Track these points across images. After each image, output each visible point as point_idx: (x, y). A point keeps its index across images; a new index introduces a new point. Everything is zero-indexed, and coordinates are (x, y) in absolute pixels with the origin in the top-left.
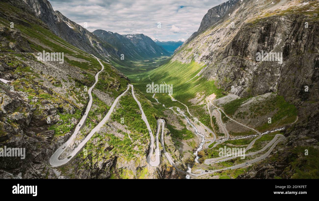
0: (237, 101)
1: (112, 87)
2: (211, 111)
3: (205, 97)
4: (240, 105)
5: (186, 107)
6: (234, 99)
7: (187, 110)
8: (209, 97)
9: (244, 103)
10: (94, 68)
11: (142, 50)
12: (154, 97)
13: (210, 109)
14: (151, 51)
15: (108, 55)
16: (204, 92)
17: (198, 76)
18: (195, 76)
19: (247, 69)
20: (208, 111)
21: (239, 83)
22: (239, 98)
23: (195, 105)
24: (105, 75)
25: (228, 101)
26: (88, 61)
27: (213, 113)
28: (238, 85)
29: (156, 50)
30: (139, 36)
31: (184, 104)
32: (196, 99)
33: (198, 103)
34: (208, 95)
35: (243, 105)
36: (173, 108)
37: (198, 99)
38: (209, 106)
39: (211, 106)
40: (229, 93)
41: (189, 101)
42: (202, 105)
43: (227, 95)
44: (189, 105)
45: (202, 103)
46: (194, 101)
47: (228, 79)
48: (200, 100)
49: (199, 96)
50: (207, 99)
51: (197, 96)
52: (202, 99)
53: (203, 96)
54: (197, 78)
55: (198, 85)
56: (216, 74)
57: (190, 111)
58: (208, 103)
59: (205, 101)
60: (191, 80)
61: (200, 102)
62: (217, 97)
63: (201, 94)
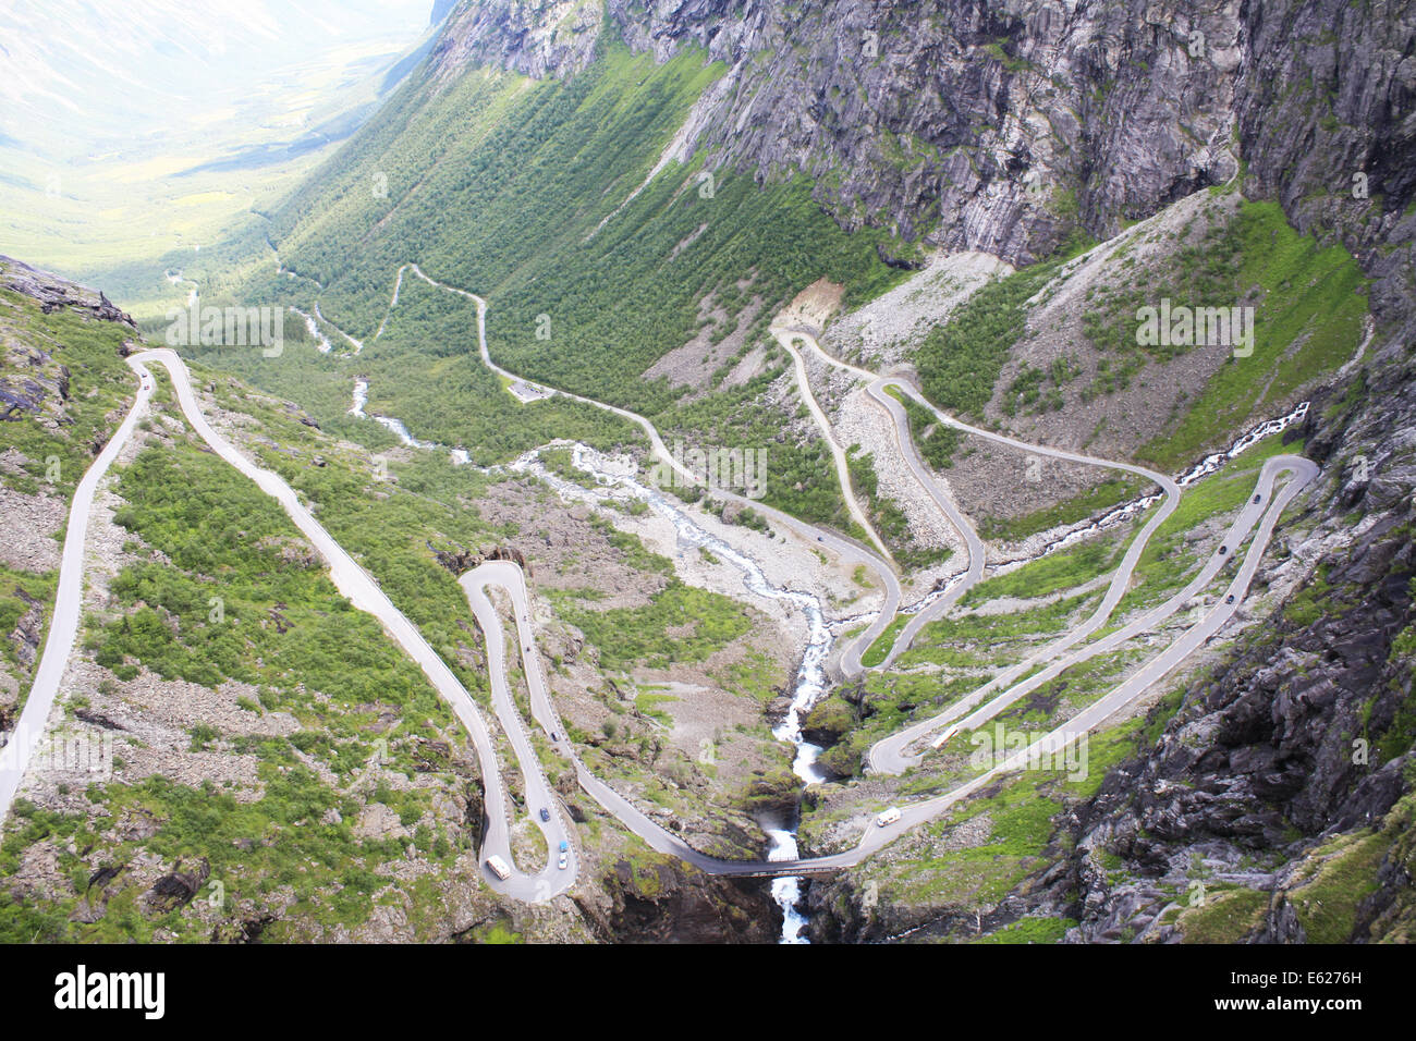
2: (832, 410)
3: (765, 318)
4: (1017, 319)
5: (640, 429)
6: (972, 288)
7: (646, 444)
8: (794, 308)
9: (1044, 303)
13: (816, 396)
16: (747, 278)
17: (674, 161)
18: (656, 170)
19: (1029, 43)
20: (803, 413)
21: (989, 159)
22: (1008, 270)
23: (704, 396)
25: (940, 309)
27: (844, 420)
28: (984, 178)
32: (700, 344)
33: (719, 377)
34: (781, 293)
35: (1044, 314)
36: (542, 460)
37: (715, 340)
38: (809, 374)
39: (821, 372)
40: (932, 246)
41: (653, 373)
42: (753, 383)
43: (918, 266)
44: (657, 402)
45: (751, 367)
46: (684, 365)
47: (907, 140)
48: (731, 344)
49: (720, 316)
50: (784, 328)
51: (703, 325)
52: (741, 332)
53: (748, 313)
54: (677, 175)
55: (693, 239)
56: (811, 125)
57: (672, 443)
58: (794, 354)
59: (773, 350)
60: (632, 204)
61: (732, 362)
62: (849, 300)
63: (732, 303)
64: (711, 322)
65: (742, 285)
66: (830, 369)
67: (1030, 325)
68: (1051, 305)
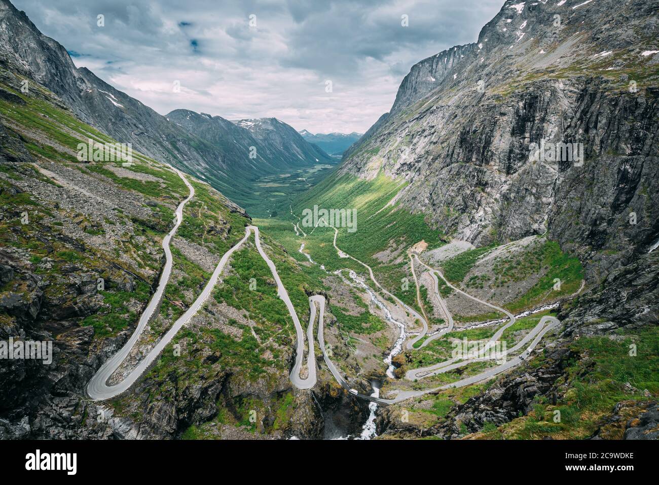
0: (469, 253)
1: (213, 232)
2: (419, 276)
3: (406, 248)
4: (474, 261)
5: (368, 269)
6: (463, 251)
7: (369, 274)
8: (414, 247)
9: (483, 258)
10: (173, 194)
11: (274, 153)
12: (303, 250)
13: (415, 271)
14: (294, 155)
15: (203, 165)
16: (403, 237)
17: (391, 205)
18: (386, 206)
19: (490, 188)
20: (411, 275)
21: (474, 217)
22: (473, 248)
23: (386, 265)
24: (196, 208)
25: (452, 255)
26: (160, 179)
27: (421, 279)
28: (471, 223)
29: (305, 153)
30: (267, 123)
31: (365, 263)
32: (388, 252)
33: (391, 261)
34: (413, 242)
35: (482, 261)
36: (342, 272)
37: (392, 251)
38: (414, 265)
39: (418, 265)
40: (453, 238)
41: (374, 257)
42: (399, 264)
43: (449, 242)
44: (374, 264)
45: (399, 260)
46: (383, 256)
47: (452, 209)
48: (396, 253)
49: (394, 245)
50: (409, 252)
51: (390, 247)
52: (399, 251)
53: (402, 246)
54: (391, 208)
55: (391, 225)
56: (427, 201)
57: (376, 276)
58: (412, 259)
59: (406, 257)
60: (378, 214)
61: (395, 258)
62: (429, 248)
63: (398, 242)
64: (392, 247)
65: (401, 239)
66: (420, 265)
67: (477, 263)
68: (484, 260)
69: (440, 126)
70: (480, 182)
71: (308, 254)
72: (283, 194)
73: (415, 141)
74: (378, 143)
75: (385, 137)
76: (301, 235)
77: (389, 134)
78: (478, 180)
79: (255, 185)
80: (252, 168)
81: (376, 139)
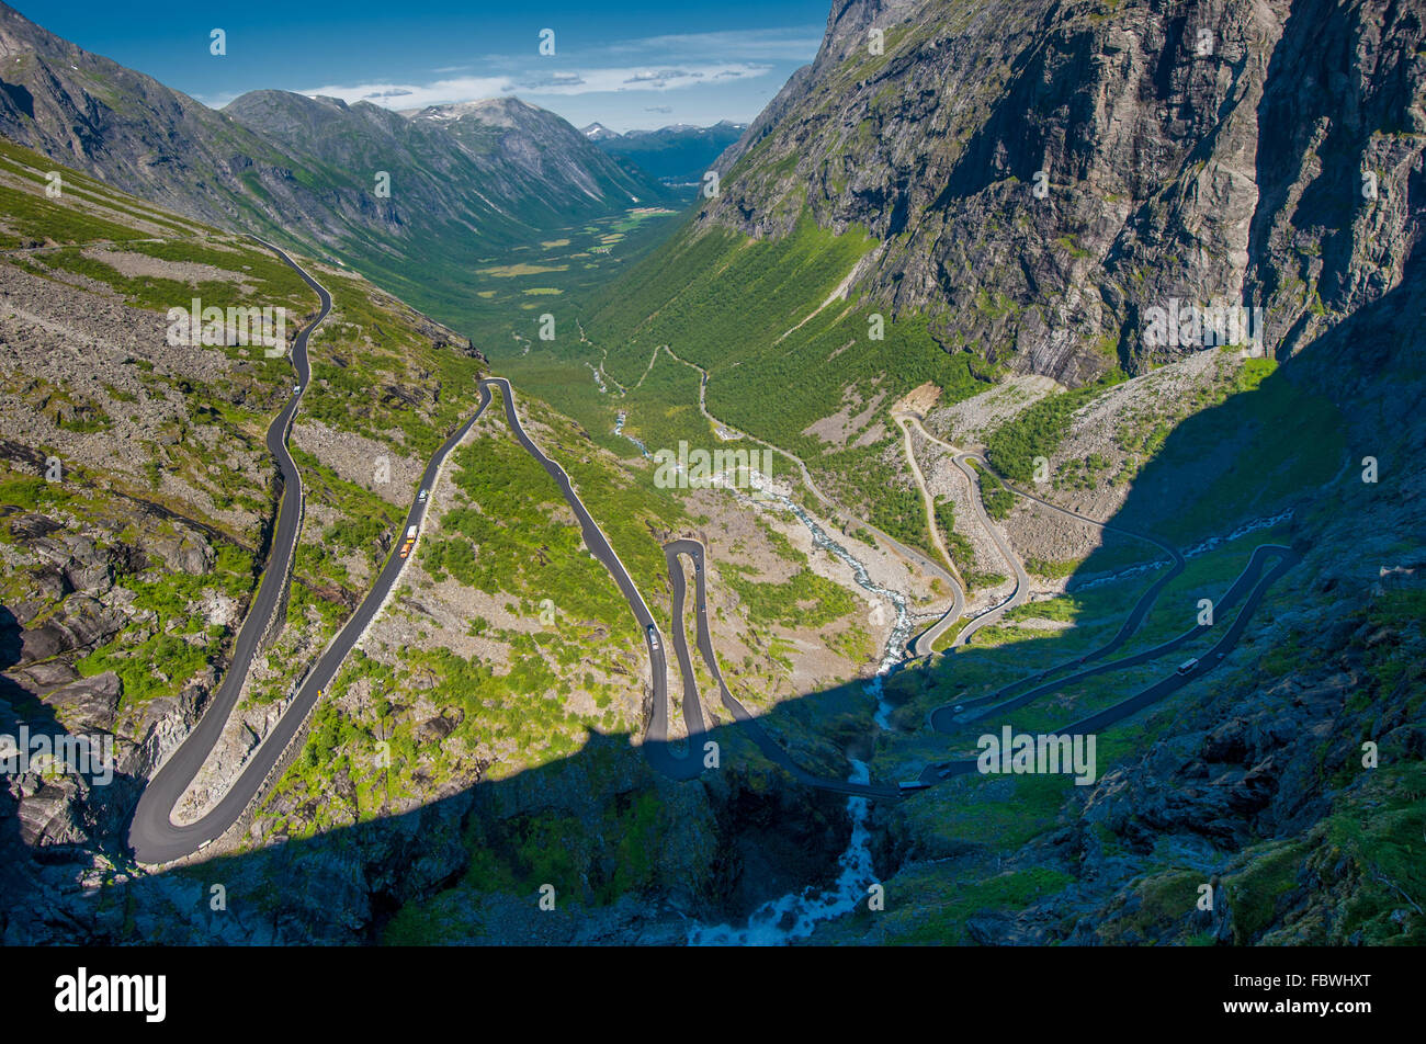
0: (1050, 405)
2: (928, 471)
3: (886, 405)
4: (1067, 422)
5: (796, 466)
7: (799, 476)
8: (908, 399)
9: (1086, 415)
13: (917, 459)
14: (573, 189)
15: (336, 230)
16: (878, 377)
17: (839, 299)
18: (826, 303)
19: (1091, 239)
20: (906, 469)
21: (1055, 314)
22: (1062, 390)
23: (841, 450)
24: (343, 342)
25: (1010, 411)
27: (934, 478)
28: (1050, 326)
29: (603, 182)
30: (498, 111)
31: (785, 449)
32: (842, 417)
33: (851, 439)
34: (900, 388)
35: (1085, 422)
37: (853, 414)
38: (914, 445)
39: (922, 444)
40: (1008, 369)
41: (808, 432)
42: (875, 446)
43: (998, 381)
44: (809, 449)
45: (875, 435)
46: (831, 429)
47: (998, 297)
48: (862, 419)
49: (857, 399)
50: (900, 412)
51: (845, 404)
52: (870, 411)
53: (877, 399)
54: (838, 308)
55: (844, 348)
56: (931, 283)
57: (816, 478)
58: (905, 430)
59: (890, 426)
60: (808, 323)
61: (861, 431)
62: (946, 399)
63: (866, 392)
64: (851, 403)
65: (874, 381)
66: (928, 442)
67: (1074, 429)
68: (1091, 417)
69: (950, 91)
70: (1066, 223)
71: (637, 436)
72: (556, 292)
73: (887, 132)
74: (793, 145)
75: (809, 127)
76: (612, 389)
77: (818, 118)
78: (1059, 219)
79: (478, 272)
80: (465, 228)
81: (786, 136)
